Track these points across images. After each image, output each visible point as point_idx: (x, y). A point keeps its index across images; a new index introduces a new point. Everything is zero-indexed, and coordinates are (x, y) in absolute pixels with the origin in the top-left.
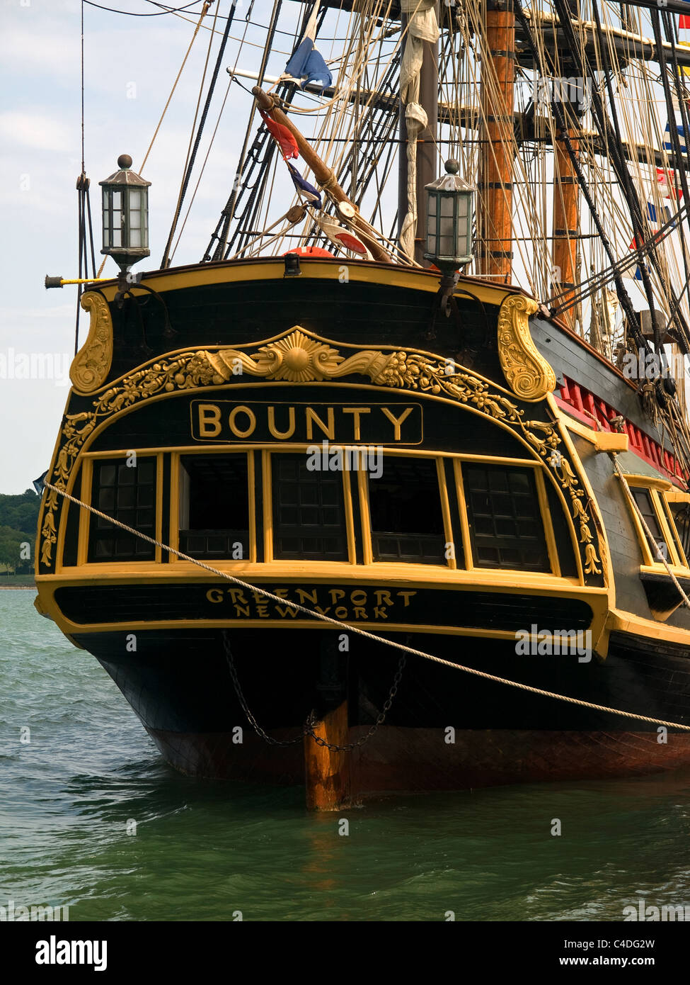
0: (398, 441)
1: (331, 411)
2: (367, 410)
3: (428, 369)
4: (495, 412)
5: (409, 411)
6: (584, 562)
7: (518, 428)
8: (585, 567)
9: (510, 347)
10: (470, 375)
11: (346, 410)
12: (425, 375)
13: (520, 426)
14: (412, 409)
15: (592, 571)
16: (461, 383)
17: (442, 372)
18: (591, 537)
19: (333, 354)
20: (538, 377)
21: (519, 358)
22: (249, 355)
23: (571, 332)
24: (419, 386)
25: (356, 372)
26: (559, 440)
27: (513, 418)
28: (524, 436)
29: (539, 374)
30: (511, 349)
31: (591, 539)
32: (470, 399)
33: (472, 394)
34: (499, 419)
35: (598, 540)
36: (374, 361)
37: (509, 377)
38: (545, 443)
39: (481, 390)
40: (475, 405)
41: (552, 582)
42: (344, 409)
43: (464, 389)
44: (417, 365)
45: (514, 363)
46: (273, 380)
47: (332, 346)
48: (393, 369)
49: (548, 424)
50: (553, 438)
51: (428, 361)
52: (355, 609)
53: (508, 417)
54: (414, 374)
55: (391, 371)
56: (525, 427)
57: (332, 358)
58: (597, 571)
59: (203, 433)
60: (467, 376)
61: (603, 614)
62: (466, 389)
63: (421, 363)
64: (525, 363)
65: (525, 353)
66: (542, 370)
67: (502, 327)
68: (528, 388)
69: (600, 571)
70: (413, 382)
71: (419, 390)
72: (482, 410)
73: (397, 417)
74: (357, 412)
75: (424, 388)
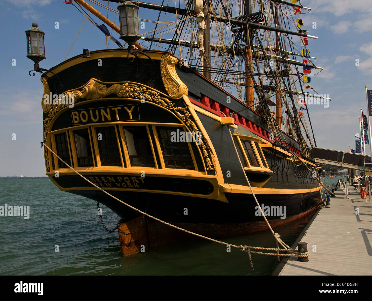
0: (131, 119)
1: (108, 110)
2: (120, 108)
3: (136, 89)
4: (164, 104)
5: (133, 107)
6: (206, 165)
7: (173, 111)
8: (207, 167)
9: (166, 77)
10: (152, 90)
11: (113, 109)
12: (136, 92)
13: (173, 110)
14: (134, 106)
15: (210, 169)
16: (149, 93)
17: (142, 90)
18: (208, 155)
19: (104, 87)
20: (178, 88)
21: (170, 81)
22: (81, 91)
23: (209, 80)
24: (134, 96)
25: (112, 93)
26: (190, 115)
27: (170, 106)
28: (176, 114)
29: (178, 87)
30: (166, 78)
31: (208, 156)
32: (153, 100)
33: (154, 98)
34: (165, 107)
35: (211, 156)
36: (117, 88)
37: (167, 90)
38: (184, 116)
39: (157, 96)
40: (155, 102)
41: (195, 174)
42: (112, 108)
43: (150, 96)
44: (132, 88)
45: (168, 84)
46: (88, 100)
47: (104, 84)
48: (123, 90)
49: (184, 108)
50: (187, 114)
51: (136, 86)
52: (128, 184)
53: (168, 106)
54: (132, 92)
55: (123, 91)
56: (176, 110)
57: (104, 88)
58: (212, 169)
59: (75, 122)
60: (151, 90)
61: (217, 186)
62: (152, 96)
63: (134, 87)
64: (173, 83)
65: (172, 79)
66: (179, 86)
67: (162, 69)
68: (174, 93)
69: (213, 169)
70: (132, 95)
71: (134, 98)
72: (158, 104)
73: (130, 110)
74: (116, 109)
75: (136, 97)
